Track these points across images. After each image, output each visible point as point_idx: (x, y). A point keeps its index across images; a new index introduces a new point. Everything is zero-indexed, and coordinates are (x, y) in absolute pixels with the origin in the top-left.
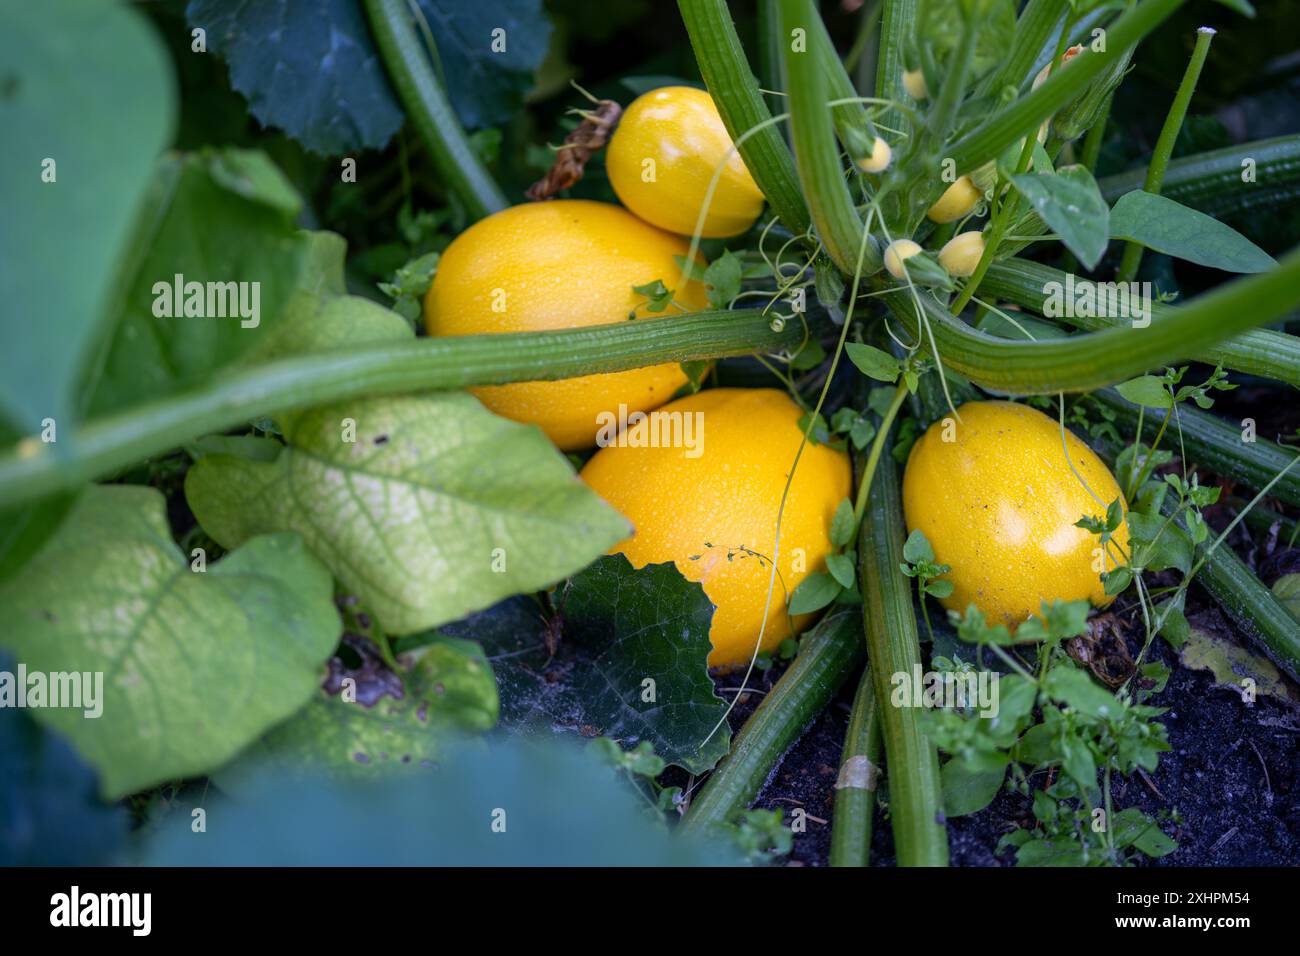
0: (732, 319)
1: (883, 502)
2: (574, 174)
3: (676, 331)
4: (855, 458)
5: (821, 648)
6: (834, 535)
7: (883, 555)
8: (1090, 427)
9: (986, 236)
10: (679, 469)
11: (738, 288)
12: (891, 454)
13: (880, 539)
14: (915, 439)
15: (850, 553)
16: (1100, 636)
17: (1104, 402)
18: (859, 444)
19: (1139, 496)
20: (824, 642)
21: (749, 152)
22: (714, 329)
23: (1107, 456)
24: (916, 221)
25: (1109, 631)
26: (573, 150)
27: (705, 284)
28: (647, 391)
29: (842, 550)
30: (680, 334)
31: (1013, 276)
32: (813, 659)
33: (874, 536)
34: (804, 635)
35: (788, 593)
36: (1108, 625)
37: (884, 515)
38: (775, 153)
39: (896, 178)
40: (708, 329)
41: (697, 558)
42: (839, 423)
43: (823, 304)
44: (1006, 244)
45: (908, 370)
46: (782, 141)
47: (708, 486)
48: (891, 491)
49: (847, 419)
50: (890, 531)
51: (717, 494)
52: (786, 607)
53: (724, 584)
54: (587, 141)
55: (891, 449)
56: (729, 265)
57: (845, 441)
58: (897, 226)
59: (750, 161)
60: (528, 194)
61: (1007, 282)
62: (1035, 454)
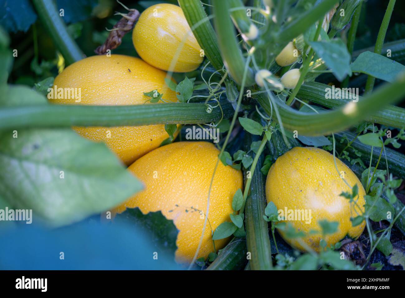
0: (188, 106)
1: (256, 191)
2: (117, 42)
3: (163, 109)
4: (243, 171)
5: (227, 254)
6: (234, 206)
7: (255, 214)
8: (351, 160)
9: (301, 71)
10: (164, 174)
11: (192, 93)
12: (260, 171)
13: (255, 207)
14: (272, 164)
15: (241, 214)
16: (353, 250)
17: (356, 148)
18: (246, 166)
19: (371, 189)
20: (229, 252)
21: (197, 32)
22: (180, 110)
23: (357, 173)
24: (270, 63)
25: (357, 248)
26: (117, 31)
27: (177, 92)
28: (149, 141)
29: (238, 212)
30: (165, 111)
31: (315, 90)
32: (223, 258)
33: (252, 206)
34: (220, 250)
35: (213, 231)
36: (357, 246)
37: (257, 197)
38: (208, 32)
39: (261, 42)
40: (178, 110)
41: (172, 211)
42: (237, 156)
43: (230, 101)
44: (310, 74)
45: (267, 130)
46: (212, 27)
47: (177, 181)
48: (260, 187)
49: (240, 155)
50: (259, 204)
51: (181, 185)
52: (212, 236)
53: (183, 225)
54: (124, 27)
55: (260, 169)
56: (188, 84)
57: (240, 165)
58: (262, 64)
59: (197, 36)
60: (96, 51)
61: (311, 92)
62: (323, 168)
